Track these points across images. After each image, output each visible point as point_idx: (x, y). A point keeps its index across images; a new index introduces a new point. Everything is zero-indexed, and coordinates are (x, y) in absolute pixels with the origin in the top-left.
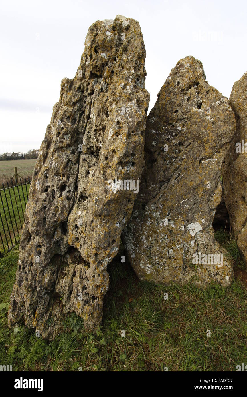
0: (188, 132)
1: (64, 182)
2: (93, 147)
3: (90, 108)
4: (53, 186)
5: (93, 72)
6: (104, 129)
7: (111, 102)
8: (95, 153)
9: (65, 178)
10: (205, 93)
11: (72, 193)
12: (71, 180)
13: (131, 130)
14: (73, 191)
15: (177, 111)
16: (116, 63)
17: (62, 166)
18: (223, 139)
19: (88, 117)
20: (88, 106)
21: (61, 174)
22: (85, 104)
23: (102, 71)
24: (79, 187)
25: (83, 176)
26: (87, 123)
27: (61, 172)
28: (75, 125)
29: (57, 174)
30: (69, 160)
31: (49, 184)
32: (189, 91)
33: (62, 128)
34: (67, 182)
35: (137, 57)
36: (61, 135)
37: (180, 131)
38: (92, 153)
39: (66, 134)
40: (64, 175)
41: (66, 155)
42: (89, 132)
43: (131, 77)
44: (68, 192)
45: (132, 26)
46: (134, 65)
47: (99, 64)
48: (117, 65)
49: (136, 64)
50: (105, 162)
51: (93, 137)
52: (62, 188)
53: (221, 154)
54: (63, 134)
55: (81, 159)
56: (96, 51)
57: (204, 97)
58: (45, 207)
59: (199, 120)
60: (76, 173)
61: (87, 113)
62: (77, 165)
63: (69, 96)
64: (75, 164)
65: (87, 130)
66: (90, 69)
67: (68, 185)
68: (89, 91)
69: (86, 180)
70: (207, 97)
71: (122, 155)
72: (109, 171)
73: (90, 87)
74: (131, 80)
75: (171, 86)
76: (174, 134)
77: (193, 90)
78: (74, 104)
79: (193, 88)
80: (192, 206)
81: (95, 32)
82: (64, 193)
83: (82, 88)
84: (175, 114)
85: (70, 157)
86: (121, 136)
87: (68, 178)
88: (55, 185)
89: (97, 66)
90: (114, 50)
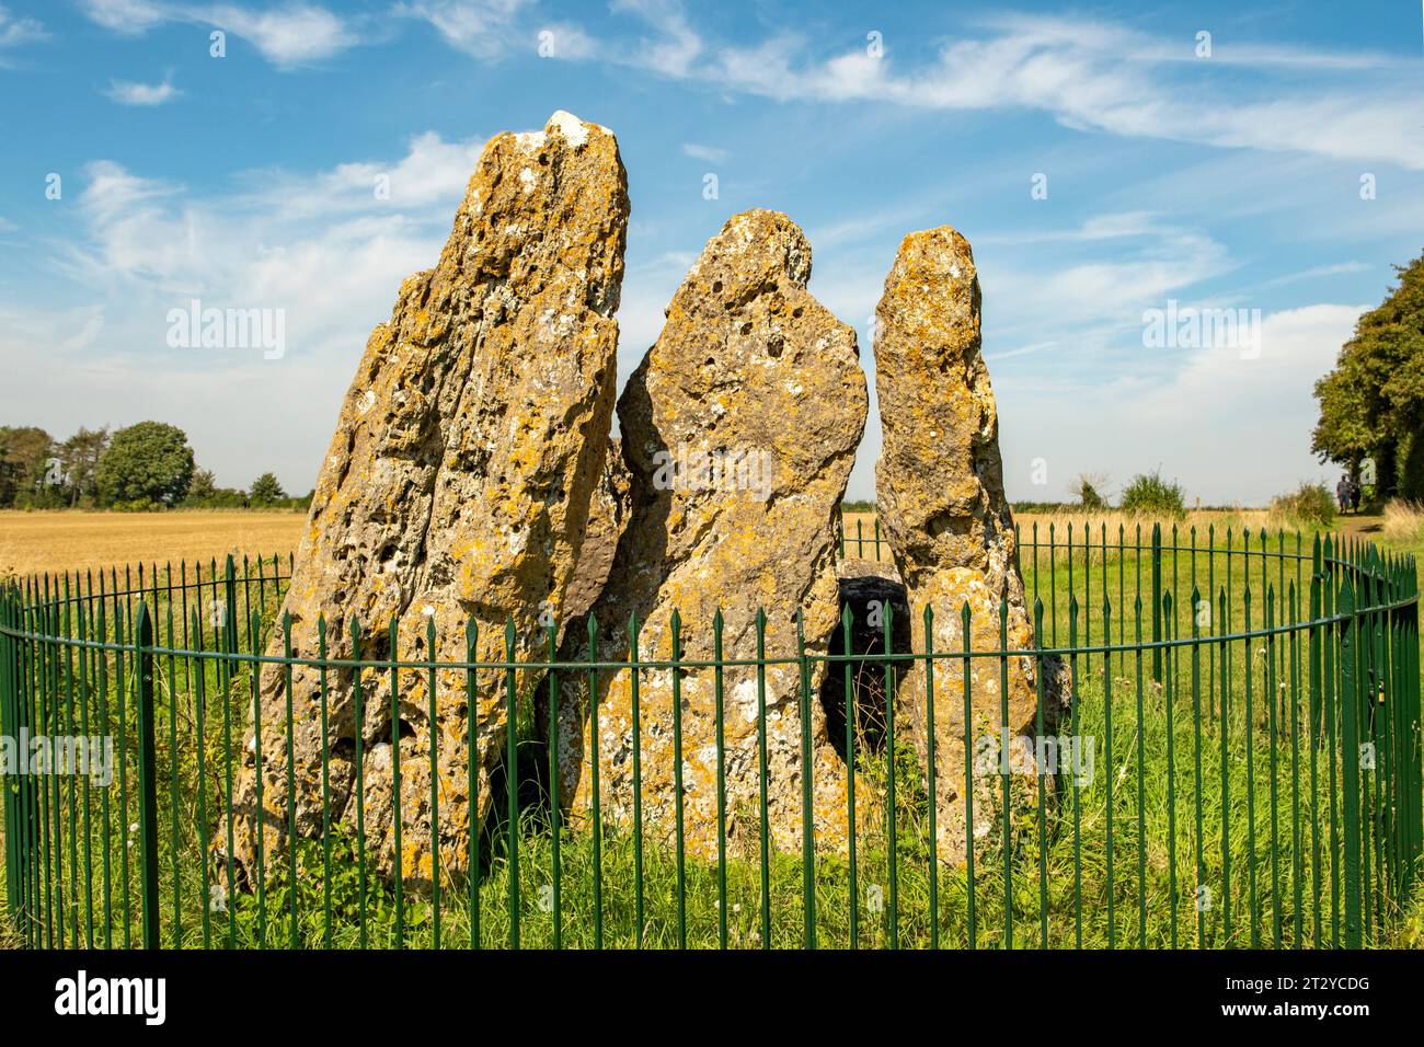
0: (741, 421)
1: (392, 539)
2: (473, 453)
3: (472, 356)
4: (363, 545)
5: (485, 271)
6: (502, 410)
7: (521, 356)
8: (478, 470)
9: (396, 527)
10: (789, 316)
11: (408, 567)
12: (409, 534)
13: (556, 422)
14: (413, 565)
15: (711, 361)
16: (542, 250)
17: (392, 497)
18: (826, 443)
19: (466, 376)
20: (467, 349)
21: (388, 517)
22: (460, 343)
23: (506, 267)
24: (430, 552)
25: (442, 522)
26: (461, 391)
27: (388, 509)
28: (429, 398)
29: (378, 516)
30: (410, 483)
31: (352, 540)
32: (749, 306)
33: (402, 405)
34: (399, 539)
35: (594, 235)
36: (396, 421)
37: (721, 417)
38: (470, 468)
39: (408, 417)
40: (394, 520)
41: (406, 470)
42: (465, 415)
43: (573, 290)
44: (399, 564)
45: (593, 146)
46: (587, 254)
47: (500, 254)
48: (546, 252)
49: (592, 251)
50: (497, 487)
51: (474, 427)
52: (386, 553)
53: (827, 483)
54: (403, 418)
55: (439, 483)
56: (494, 221)
57: (787, 324)
58: (343, 595)
59: (766, 389)
60: (425, 515)
61: (462, 366)
62: (429, 496)
63: (422, 324)
64: (424, 494)
65: (461, 409)
66: (478, 264)
67: (401, 545)
68: (472, 312)
69: (450, 534)
70: (795, 325)
71: (533, 473)
72: (505, 506)
73: (475, 301)
74: (572, 298)
75: (699, 293)
76: (705, 423)
77: (757, 306)
78: (433, 343)
79: (758, 299)
80: (743, 627)
81: (495, 172)
82: (390, 566)
83: (454, 301)
84: (705, 370)
85: (411, 476)
86: (533, 434)
87: (404, 527)
88: (370, 545)
89: (495, 259)
90: (538, 218)
